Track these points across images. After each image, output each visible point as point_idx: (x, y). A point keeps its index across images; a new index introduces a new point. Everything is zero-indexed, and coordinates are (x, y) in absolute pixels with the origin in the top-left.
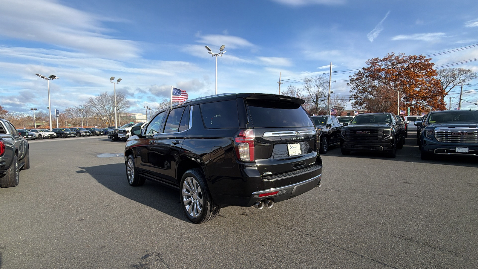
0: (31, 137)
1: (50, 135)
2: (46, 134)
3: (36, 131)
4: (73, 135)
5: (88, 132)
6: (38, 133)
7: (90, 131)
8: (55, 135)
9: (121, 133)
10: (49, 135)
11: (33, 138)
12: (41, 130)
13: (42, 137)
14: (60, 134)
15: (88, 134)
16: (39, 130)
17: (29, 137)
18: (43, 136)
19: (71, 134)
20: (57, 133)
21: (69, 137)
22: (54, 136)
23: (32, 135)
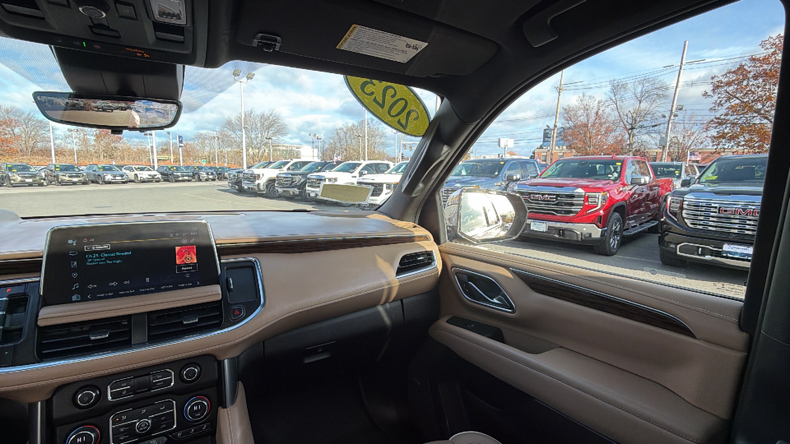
0: (120, 178)
1: (151, 177)
2: (145, 175)
3: (131, 170)
4: (186, 178)
5: (212, 174)
6: (133, 173)
7: (215, 173)
8: (158, 178)
9: (248, 179)
10: (150, 175)
11: (124, 181)
12: (139, 168)
13: (139, 179)
14: (167, 176)
15: (211, 177)
16: (135, 168)
17: (117, 178)
18: (141, 177)
19: (183, 176)
20: (161, 174)
21: (180, 181)
22: (156, 178)
23: (122, 176)
